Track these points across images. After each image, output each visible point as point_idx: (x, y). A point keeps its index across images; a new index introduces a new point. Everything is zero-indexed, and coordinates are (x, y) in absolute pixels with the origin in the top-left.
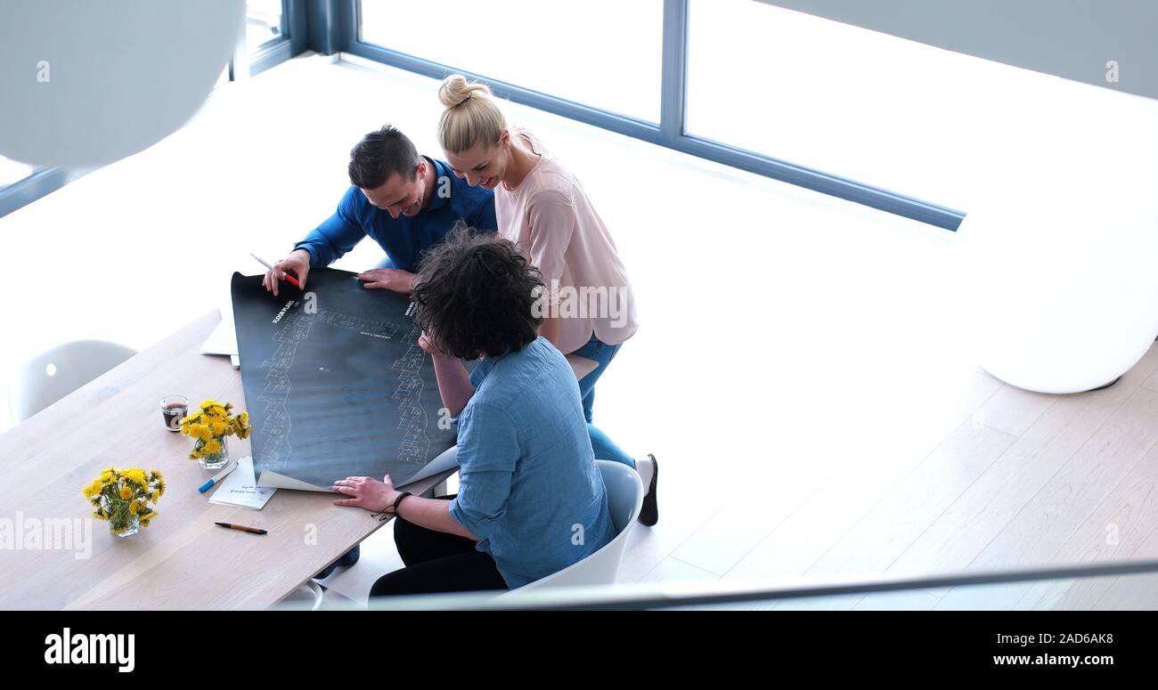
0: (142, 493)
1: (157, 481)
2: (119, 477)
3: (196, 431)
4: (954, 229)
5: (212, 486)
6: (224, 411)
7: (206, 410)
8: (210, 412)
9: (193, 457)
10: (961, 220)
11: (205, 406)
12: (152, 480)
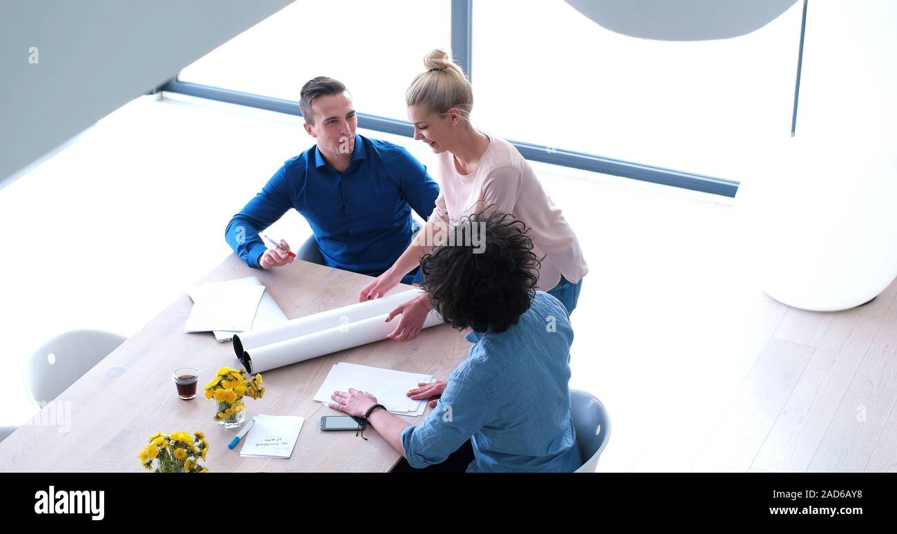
0: (191, 453)
1: (200, 441)
2: (170, 440)
3: (221, 395)
4: (733, 196)
5: (238, 442)
6: (240, 375)
7: (225, 377)
8: (229, 378)
9: (218, 418)
10: (737, 187)
11: (223, 373)
12: (197, 440)
